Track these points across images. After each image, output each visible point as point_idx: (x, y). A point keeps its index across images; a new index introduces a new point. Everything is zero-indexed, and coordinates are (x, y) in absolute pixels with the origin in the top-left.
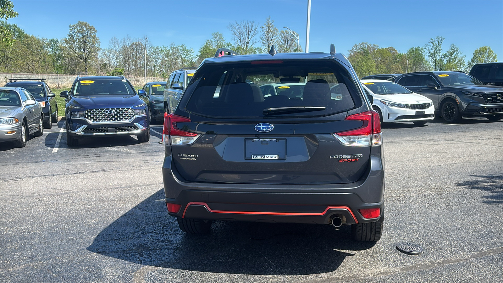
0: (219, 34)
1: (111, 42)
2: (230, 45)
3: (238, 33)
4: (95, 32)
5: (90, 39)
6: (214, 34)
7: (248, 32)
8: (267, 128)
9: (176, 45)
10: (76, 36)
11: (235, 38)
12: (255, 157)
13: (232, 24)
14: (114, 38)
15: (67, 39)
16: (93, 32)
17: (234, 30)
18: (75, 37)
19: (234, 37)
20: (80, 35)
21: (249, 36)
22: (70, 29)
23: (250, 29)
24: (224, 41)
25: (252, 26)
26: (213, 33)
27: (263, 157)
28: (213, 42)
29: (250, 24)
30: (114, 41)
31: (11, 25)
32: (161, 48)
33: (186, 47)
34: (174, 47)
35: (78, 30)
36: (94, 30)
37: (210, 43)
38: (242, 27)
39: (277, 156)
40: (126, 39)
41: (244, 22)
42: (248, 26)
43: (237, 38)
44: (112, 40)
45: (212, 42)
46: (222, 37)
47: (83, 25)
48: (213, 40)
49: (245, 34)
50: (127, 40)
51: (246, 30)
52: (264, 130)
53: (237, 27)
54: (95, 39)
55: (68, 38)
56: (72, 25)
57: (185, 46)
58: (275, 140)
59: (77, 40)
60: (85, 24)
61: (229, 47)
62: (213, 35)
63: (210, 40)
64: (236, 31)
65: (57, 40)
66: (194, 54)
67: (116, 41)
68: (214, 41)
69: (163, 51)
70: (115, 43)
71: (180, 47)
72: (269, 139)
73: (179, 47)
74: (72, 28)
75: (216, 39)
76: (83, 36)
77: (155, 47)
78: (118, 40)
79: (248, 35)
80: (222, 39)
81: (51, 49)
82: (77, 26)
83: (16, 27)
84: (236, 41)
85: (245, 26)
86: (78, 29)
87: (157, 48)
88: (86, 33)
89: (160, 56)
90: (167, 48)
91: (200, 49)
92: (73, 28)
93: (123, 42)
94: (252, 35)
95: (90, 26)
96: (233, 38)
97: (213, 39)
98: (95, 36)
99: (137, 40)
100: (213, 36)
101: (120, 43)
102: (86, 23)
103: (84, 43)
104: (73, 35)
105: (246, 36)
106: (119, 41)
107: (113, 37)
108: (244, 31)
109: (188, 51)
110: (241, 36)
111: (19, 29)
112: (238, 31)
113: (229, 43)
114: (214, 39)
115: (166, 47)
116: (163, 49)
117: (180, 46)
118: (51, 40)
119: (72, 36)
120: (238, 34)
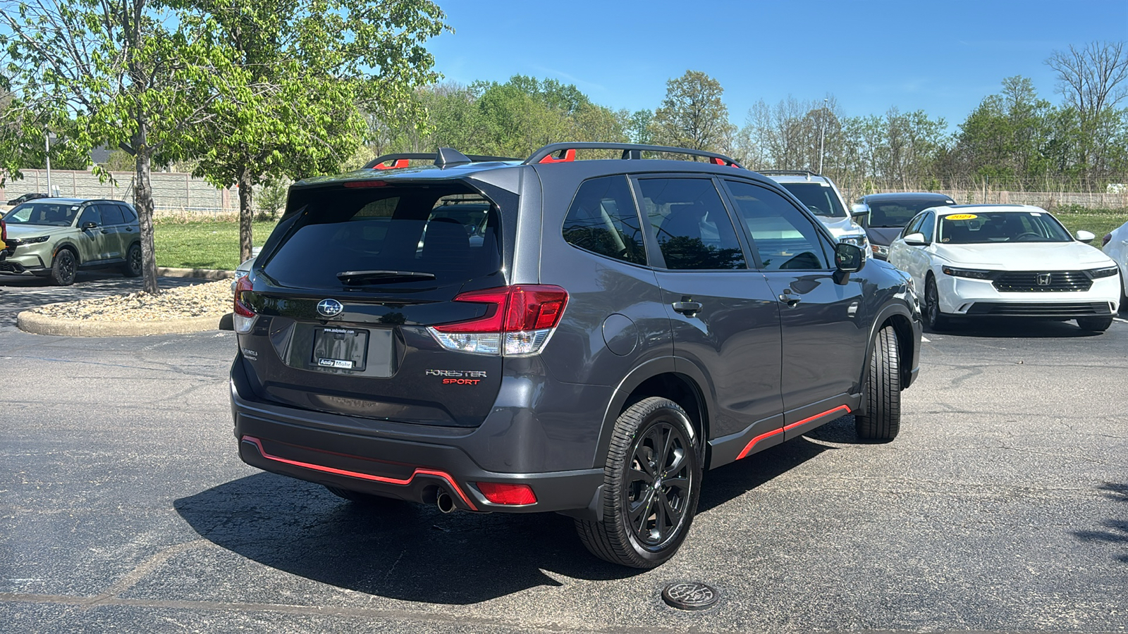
0: (1021, 80)
1: (753, 112)
2: (1045, 107)
3: (1074, 73)
4: (720, 91)
5: (707, 109)
6: (1008, 81)
7: (1104, 70)
8: (332, 309)
9: (901, 114)
10: (679, 102)
11: (1067, 88)
12: (323, 362)
13: (1060, 54)
14: (760, 103)
15: (660, 110)
16: (715, 92)
17: (1064, 68)
18: (676, 104)
19: (1062, 85)
20: (688, 101)
21: (1106, 81)
22: (668, 90)
23: (1111, 61)
24: (1034, 95)
25: (1117, 56)
26: (1005, 79)
27: (332, 363)
28: (1004, 100)
29: (1111, 49)
30: (759, 108)
31: (566, 86)
32: (865, 119)
33: (926, 117)
34: (898, 116)
35: (684, 91)
36: (716, 89)
37: (994, 102)
38: (1088, 58)
39: (351, 363)
40: (786, 104)
41: (1095, 47)
42: (1104, 56)
43: (1069, 87)
44: (754, 107)
45: (1000, 100)
46: (1030, 87)
47: (696, 80)
48: (1005, 96)
49: (1096, 75)
50: (788, 107)
51: (1098, 65)
52: (328, 312)
53: (1074, 60)
54: (719, 107)
55: (663, 107)
56: (673, 80)
57: (924, 114)
58: (353, 332)
59: (681, 111)
60: (699, 77)
61: (1043, 110)
62: (1004, 84)
63: (996, 96)
64: (1070, 71)
65: (650, 113)
66: (945, 131)
67: (763, 110)
68: (1007, 99)
69: (871, 127)
70: (760, 114)
71: (911, 117)
72: (345, 329)
73: (909, 116)
74: (673, 85)
75: (1011, 94)
76: (693, 102)
77: (853, 120)
78: (768, 106)
79: (1103, 78)
80: (1030, 90)
81: (637, 133)
82: (684, 81)
83: (575, 91)
84: (1068, 94)
85: (1097, 55)
86: (685, 87)
87: (855, 122)
88: (701, 96)
89: (862, 139)
90: (880, 119)
91: (967, 119)
92: (675, 86)
93: (777, 110)
94: (1116, 77)
95: (709, 80)
96: (1058, 88)
97: (1003, 94)
98: (718, 102)
99: (811, 105)
100: (1004, 87)
101: (771, 113)
102: (703, 75)
103: (695, 117)
104: (674, 100)
105: (1097, 79)
106: (770, 109)
107: (758, 102)
108: (1093, 68)
109: (931, 124)
110: (1084, 81)
111: (579, 93)
112: (1076, 69)
113: (1044, 100)
114: (1008, 93)
115: (878, 118)
116: (870, 123)
117: (912, 113)
118: (639, 113)
119: (672, 104)
120: (1075, 77)
